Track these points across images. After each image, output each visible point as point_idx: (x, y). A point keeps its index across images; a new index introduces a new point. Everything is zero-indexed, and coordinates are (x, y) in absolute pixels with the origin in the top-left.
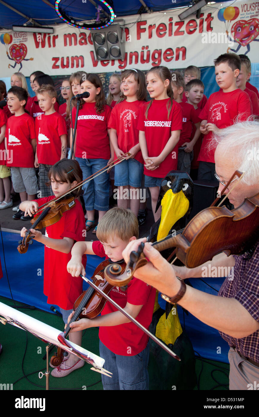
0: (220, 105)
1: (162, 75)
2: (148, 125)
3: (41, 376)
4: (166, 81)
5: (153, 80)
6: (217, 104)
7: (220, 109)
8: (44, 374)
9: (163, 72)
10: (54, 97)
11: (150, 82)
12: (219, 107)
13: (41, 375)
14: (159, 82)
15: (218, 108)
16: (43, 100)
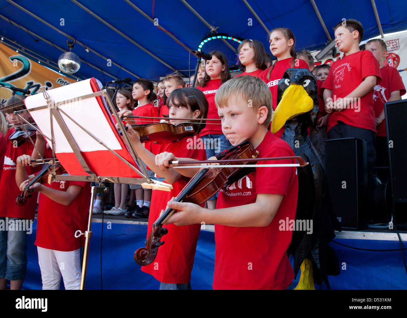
0: (343, 67)
1: (287, 34)
2: (271, 85)
3: (77, 235)
4: (291, 41)
5: (277, 37)
6: (340, 66)
7: (343, 70)
8: (82, 234)
9: (287, 32)
10: (180, 85)
11: (273, 40)
12: (343, 69)
13: (78, 233)
14: (283, 40)
15: (341, 70)
16: (170, 87)
